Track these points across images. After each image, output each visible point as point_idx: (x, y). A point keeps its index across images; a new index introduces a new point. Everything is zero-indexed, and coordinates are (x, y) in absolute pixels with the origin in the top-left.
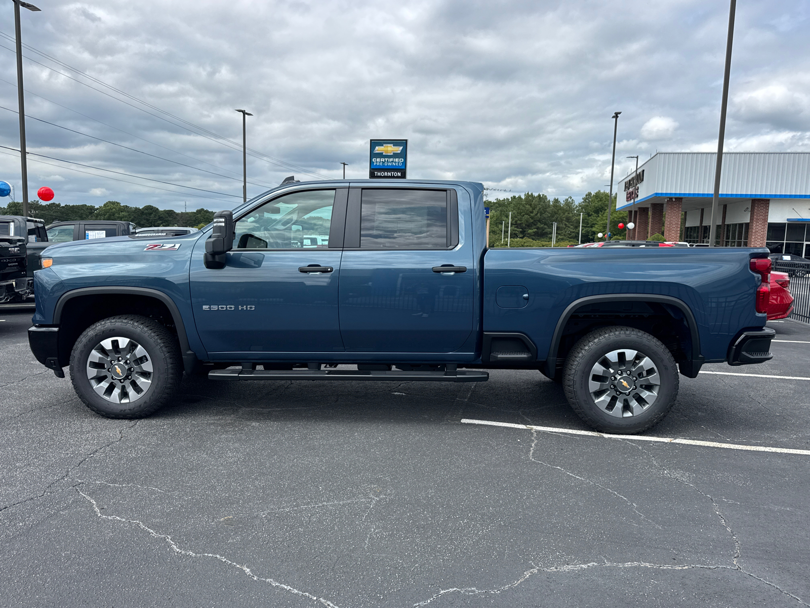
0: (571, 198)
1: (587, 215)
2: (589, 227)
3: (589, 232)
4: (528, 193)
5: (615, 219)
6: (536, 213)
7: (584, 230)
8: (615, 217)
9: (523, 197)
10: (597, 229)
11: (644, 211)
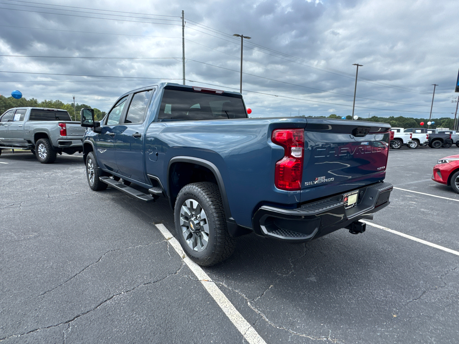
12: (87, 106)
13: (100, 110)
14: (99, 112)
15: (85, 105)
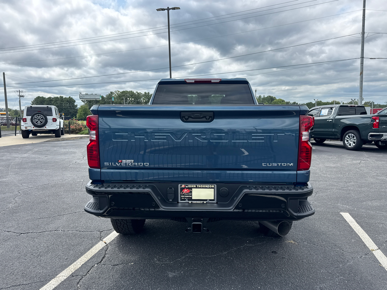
12: (273, 97)
13: (284, 100)
14: (284, 102)
15: (270, 96)
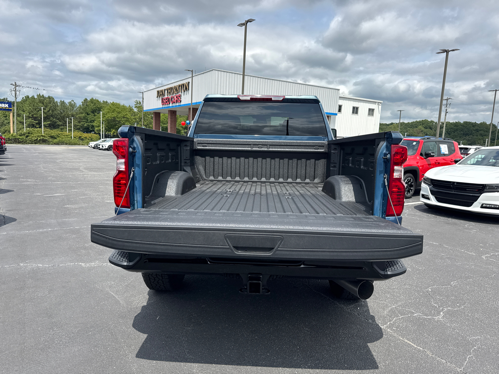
0: (73, 101)
1: (86, 114)
2: (88, 122)
3: (89, 125)
4: (40, 94)
5: (109, 118)
6: (48, 109)
7: (86, 124)
8: (109, 117)
9: (36, 97)
10: (96, 124)
11: (174, 113)
